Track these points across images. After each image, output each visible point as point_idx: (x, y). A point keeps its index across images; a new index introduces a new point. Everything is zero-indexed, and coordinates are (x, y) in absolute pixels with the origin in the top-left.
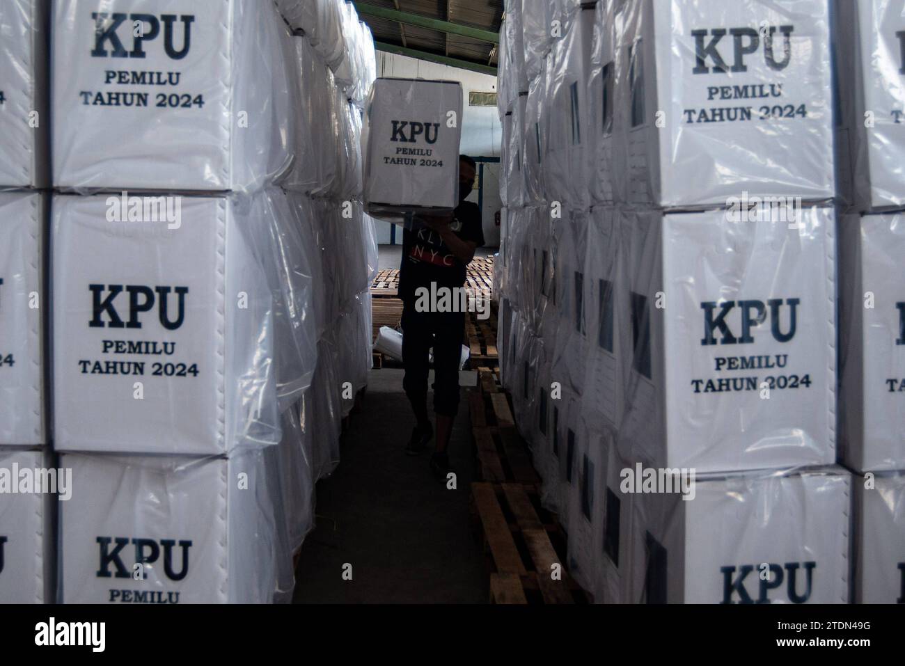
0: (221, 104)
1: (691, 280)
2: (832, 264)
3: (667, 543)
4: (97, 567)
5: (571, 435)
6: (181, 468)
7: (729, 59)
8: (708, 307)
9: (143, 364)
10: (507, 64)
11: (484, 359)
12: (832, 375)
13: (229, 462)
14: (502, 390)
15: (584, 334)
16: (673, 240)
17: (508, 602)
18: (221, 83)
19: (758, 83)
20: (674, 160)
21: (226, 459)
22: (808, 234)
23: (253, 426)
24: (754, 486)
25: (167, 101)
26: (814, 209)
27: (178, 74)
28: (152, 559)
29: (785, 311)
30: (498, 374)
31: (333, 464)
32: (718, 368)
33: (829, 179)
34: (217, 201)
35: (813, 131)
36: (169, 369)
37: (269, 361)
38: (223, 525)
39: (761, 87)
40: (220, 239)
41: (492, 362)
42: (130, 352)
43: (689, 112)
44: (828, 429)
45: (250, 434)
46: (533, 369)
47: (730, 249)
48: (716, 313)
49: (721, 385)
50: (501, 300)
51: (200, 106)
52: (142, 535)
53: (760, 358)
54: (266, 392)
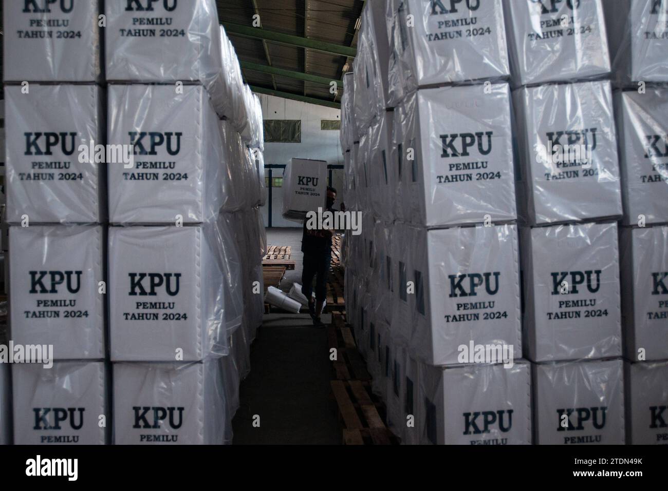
0: (197, 178)
1: (443, 264)
2: (516, 253)
3: (435, 402)
4: (133, 423)
5: (388, 349)
6: (179, 368)
7: (460, 149)
8: (452, 278)
9: (157, 314)
10: (346, 123)
11: (336, 306)
12: (519, 311)
13: (203, 365)
14: (347, 326)
15: (392, 291)
16: (433, 244)
17: (353, 444)
18: (197, 168)
19: (475, 161)
20: (432, 202)
21: (202, 363)
22: (503, 239)
23: (215, 346)
24: (479, 370)
25: (168, 177)
26: (506, 226)
27: (174, 163)
28: (163, 418)
29: (492, 279)
30: (345, 315)
31: (247, 372)
32: (458, 309)
33: (514, 210)
34: (196, 228)
35: (504, 185)
36: (172, 317)
37: (222, 311)
38: (200, 398)
39: (477, 163)
40: (198, 248)
41: (341, 308)
42: (151, 308)
43: (440, 177)
44: (517, 340)
45: (213, 350)
46: (366, 312)
47: (463, 248)
48: (456, 281)
49: (460, 318)
50: (346, 268)
51: (186, 179)
52: (157, 405)
53: (480, 303)
54: (222, 327)
